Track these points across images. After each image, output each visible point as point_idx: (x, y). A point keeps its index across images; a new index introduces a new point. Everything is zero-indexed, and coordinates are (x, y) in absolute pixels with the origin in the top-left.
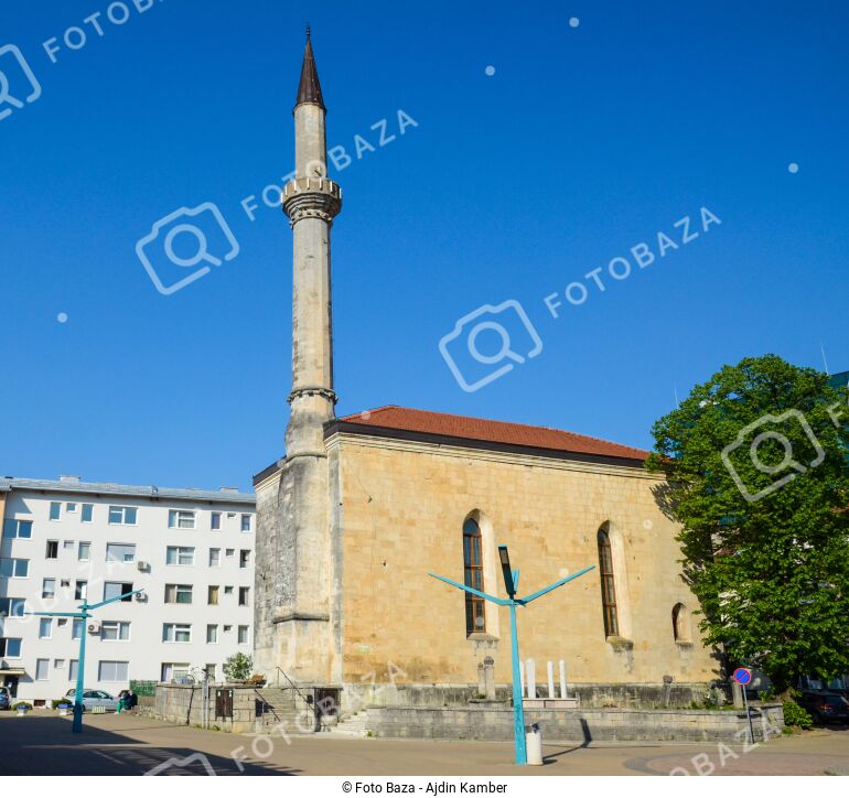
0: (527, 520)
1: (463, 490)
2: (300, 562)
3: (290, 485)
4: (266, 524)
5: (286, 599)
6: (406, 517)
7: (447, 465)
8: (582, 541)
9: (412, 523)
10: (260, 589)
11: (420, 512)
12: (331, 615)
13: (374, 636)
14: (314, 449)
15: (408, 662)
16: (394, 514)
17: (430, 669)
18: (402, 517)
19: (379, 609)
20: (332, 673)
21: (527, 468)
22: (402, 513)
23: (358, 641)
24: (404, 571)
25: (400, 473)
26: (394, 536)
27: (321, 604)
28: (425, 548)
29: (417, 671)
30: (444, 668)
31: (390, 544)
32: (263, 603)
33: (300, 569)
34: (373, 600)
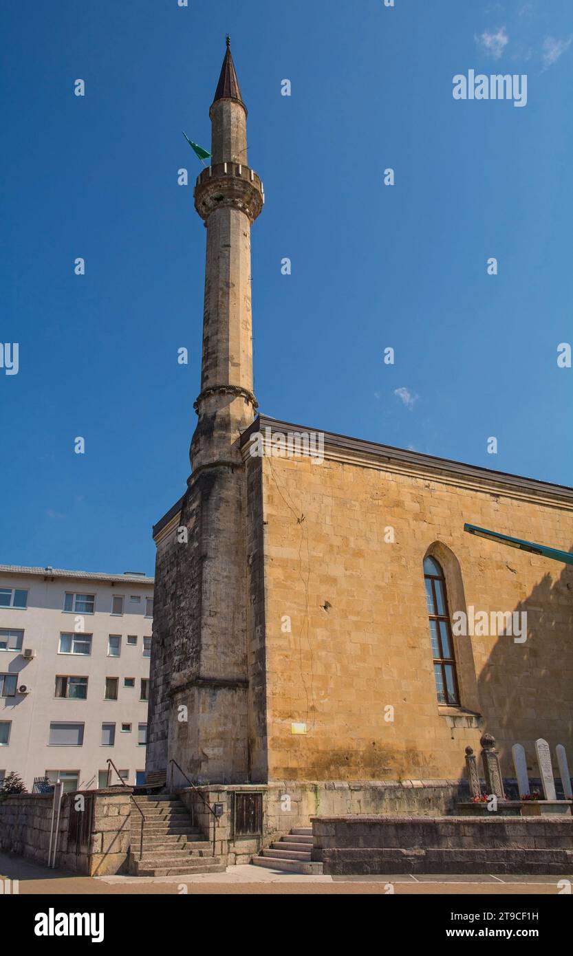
0: (499, 558)
1: (420, 517)
2: (206, 603)
3: (194, 506)
4: (167, 579)
5: (187, 659)
6: (352, 545)
7: (398, 484)
8: (565, 589)
9: (359, 554)
10: (157, 662)
11: (368, 540)
12: (251, 679)
13: (313, 708)
14: (227, 458)
15: (362, 748)
16: (336, 541)
17: (393, 758)
18: (347, 546)
19: (319, 669)
20: (253, 767)
21: (493, 498)
22: (345, 539)
23: (290, 716)
24: (353, 618)
25: (340, 488)
26: (337, 570)
27: (236, 664)
28: (379, 587)
29: (376, 761)
30: (412, 755)
31: (333, 581)
32: (160, 680)
33: (207, 613)
34: (310, 657)
